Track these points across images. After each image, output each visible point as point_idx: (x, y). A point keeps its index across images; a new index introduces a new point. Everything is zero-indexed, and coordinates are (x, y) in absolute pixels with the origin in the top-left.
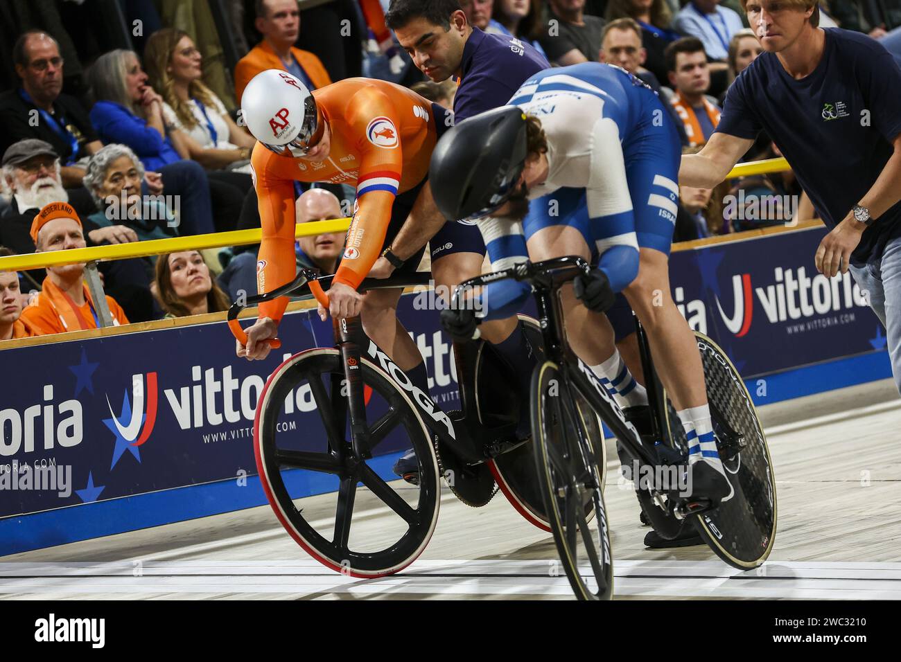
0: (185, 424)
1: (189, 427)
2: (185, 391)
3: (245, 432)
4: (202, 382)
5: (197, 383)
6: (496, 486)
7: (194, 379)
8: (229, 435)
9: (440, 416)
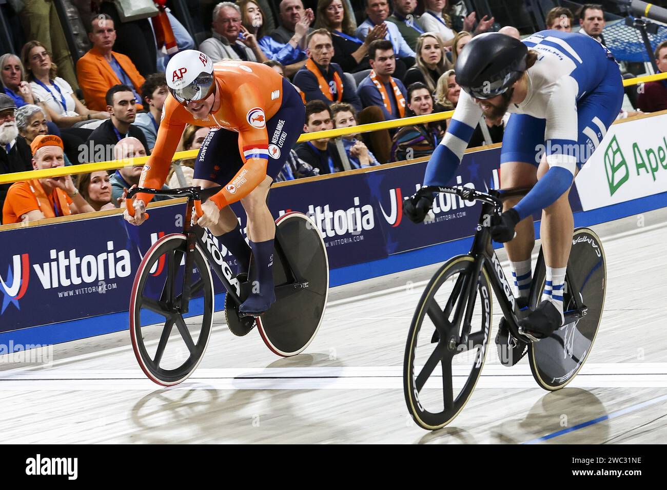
0: (47, 286)
1: (50, 287)
2: (46, 265)
3: (84, 290)
4: (57, 260)
5: (54, 260)
6: (255, 323)
7: (52, 258)
8: (74, 293)
9: (234, 282)
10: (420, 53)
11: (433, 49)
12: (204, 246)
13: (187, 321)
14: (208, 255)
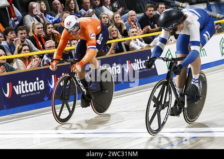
9: (84, 90)
10: (101, 20)
11: (106, 19)
12: (75, 78)
13: (69, 103)
14: (76, 81)
